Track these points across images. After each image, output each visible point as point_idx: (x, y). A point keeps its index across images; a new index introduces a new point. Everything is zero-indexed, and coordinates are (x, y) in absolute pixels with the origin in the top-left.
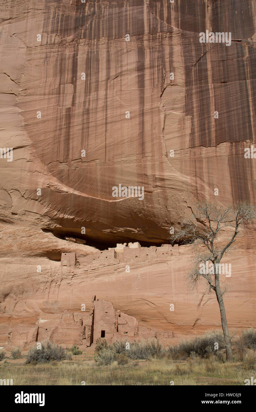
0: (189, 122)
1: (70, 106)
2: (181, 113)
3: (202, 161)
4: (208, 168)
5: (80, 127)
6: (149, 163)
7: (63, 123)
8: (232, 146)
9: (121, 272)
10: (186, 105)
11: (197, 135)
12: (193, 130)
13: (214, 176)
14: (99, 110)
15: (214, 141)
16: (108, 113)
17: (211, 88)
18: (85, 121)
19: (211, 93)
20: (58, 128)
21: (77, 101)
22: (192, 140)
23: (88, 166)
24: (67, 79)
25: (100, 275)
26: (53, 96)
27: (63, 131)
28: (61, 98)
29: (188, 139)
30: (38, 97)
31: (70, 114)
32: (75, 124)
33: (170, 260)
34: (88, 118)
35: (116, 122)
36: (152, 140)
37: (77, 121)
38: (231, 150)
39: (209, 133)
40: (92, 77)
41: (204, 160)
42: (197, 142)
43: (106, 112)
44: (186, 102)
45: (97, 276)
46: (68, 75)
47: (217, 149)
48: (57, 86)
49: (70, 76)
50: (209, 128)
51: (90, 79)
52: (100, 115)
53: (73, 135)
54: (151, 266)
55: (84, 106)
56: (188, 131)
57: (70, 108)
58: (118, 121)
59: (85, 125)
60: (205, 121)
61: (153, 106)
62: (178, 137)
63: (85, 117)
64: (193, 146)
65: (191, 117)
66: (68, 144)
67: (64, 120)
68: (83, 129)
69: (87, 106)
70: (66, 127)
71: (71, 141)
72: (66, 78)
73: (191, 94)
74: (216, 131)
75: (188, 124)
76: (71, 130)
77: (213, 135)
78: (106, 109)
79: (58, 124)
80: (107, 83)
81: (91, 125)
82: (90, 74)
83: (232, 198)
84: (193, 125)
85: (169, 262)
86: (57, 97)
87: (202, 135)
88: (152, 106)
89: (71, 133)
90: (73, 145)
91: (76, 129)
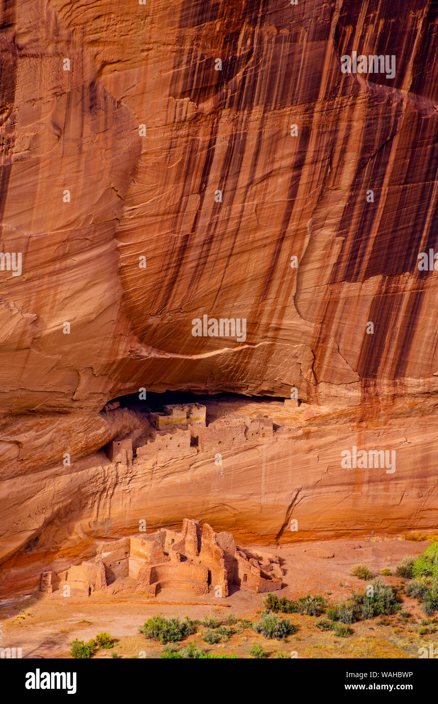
0: (338, 246)
1: (189, 233)
2: (332, 232)
3: (338, 302)
4: (342, 312)
5: (194, 264)
6: (268, 308)
7: (174, 259)
8: (383, 281)
9: (198, 467)
10: (342, 221)
11: (343, 265)
12: (340, 257)
13: (347, 322)
14: (226, 236)
15: (362, 275)
16: (237, 240)
17: (384, 194)
18: (203, 255)
19: (381, 202)
20: (165, 267)
21: (200, 224)
22: (335, 273)
23: (186, 316)
24: (194, 185)
25: (170, 474)
26: (169, 216)
27: (171, 271)
28: (179, 219)
29: (329, 271)
30: (148, 219)
31: (186, 245)
32: (189, 260)
33: (262, 445)
34: (209, 250)
35: (244, 252)
36: (284, 276)
37: (193, 255)
38: (380, 287)
39: (361, 262)
40: (228, 182)
41: (341, 301)
42: (340, 275)
43: (235, 238)
44: (343, 215)
45: (165, 476)
46: (196, 178)
47: (364, 285)
48: (177, 200)
49: (198, 181)
50: (363, 255)
51: (225, 185)
52: (226, 244)
53: (182, 275)
54: (238, 456)
55: (209, 230)
56: (333, 260)
57: (187, 236)
58: (247, 251)
59: (202, 261)
60: (360, 245)
61: (300, 227)
62: (318, 268)
63: (205, 248)
64: (333, 281)
65: (344, 238)
66: (172, 290)
67: (176, 254)
68: (197, 266)
69: (212, 230)
70: (176, 266)
71: (176, 285)
72: (192, 185)
73: (354, 204)
74: (370, 259)
75: (336, 249)
76: (181, 269)
77: (365, 265)
78: (236, 234)
79: (167, 262)
80: (247, 192)
81: (209, 259)
82: (227, 176)
83: (360, 352)
84: (342, 251)
85: (259, 448)
86: (173, 217)
87: (349, 265)
88: (298, 226)
89: (180, 274)
90: (176, 291)
91: (189, 266)
